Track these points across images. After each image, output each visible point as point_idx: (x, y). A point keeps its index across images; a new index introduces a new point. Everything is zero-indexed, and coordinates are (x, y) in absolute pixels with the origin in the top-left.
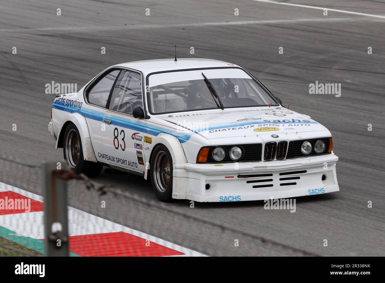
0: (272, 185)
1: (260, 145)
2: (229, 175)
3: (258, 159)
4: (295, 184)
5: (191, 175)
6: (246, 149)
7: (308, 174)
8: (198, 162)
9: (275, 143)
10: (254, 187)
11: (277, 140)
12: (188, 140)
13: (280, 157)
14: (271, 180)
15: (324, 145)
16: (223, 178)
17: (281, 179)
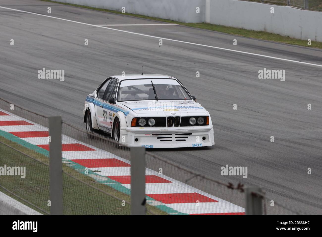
0: (171, 140)
1: (165, 118)
2: (147, 134)
3: (165, 126)
4: (185, 140)
5: (129, 133)
6: (157, 120)
7: (193, 136)
8: (132, 126)
9: (173, 117)
10: (161, 141)
11: (174, 116)
12: (128, 114)
13: (177, 125)
14: (171, 137)
15: (203, 121)
16: (144, 135)
17: (176, 137)
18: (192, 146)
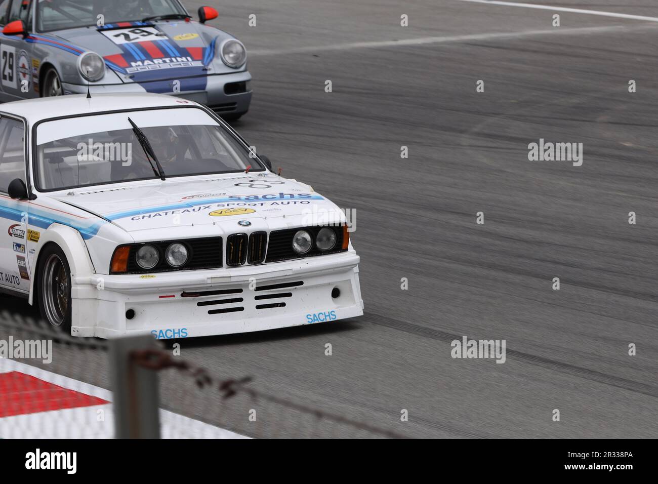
0: (242, 309)
1: (218, 240)
2: (166, 294)
3: (218, 264)
4: (283, 305)
5: (104, 295)
7: (307, 288)
8: (112, 272)
9: (244, 236)
10: (211, 312)
11: (249, 230)
12: (95, 234)
13: (256, 260)
14: (241, 300)
15: (333, 237)
16: (156, 298)
17: (257, 298)
18: (306, 322)
